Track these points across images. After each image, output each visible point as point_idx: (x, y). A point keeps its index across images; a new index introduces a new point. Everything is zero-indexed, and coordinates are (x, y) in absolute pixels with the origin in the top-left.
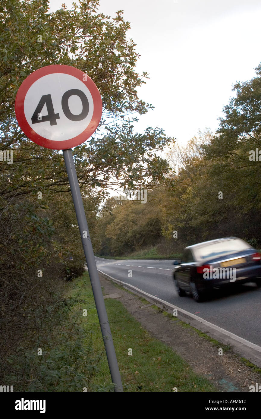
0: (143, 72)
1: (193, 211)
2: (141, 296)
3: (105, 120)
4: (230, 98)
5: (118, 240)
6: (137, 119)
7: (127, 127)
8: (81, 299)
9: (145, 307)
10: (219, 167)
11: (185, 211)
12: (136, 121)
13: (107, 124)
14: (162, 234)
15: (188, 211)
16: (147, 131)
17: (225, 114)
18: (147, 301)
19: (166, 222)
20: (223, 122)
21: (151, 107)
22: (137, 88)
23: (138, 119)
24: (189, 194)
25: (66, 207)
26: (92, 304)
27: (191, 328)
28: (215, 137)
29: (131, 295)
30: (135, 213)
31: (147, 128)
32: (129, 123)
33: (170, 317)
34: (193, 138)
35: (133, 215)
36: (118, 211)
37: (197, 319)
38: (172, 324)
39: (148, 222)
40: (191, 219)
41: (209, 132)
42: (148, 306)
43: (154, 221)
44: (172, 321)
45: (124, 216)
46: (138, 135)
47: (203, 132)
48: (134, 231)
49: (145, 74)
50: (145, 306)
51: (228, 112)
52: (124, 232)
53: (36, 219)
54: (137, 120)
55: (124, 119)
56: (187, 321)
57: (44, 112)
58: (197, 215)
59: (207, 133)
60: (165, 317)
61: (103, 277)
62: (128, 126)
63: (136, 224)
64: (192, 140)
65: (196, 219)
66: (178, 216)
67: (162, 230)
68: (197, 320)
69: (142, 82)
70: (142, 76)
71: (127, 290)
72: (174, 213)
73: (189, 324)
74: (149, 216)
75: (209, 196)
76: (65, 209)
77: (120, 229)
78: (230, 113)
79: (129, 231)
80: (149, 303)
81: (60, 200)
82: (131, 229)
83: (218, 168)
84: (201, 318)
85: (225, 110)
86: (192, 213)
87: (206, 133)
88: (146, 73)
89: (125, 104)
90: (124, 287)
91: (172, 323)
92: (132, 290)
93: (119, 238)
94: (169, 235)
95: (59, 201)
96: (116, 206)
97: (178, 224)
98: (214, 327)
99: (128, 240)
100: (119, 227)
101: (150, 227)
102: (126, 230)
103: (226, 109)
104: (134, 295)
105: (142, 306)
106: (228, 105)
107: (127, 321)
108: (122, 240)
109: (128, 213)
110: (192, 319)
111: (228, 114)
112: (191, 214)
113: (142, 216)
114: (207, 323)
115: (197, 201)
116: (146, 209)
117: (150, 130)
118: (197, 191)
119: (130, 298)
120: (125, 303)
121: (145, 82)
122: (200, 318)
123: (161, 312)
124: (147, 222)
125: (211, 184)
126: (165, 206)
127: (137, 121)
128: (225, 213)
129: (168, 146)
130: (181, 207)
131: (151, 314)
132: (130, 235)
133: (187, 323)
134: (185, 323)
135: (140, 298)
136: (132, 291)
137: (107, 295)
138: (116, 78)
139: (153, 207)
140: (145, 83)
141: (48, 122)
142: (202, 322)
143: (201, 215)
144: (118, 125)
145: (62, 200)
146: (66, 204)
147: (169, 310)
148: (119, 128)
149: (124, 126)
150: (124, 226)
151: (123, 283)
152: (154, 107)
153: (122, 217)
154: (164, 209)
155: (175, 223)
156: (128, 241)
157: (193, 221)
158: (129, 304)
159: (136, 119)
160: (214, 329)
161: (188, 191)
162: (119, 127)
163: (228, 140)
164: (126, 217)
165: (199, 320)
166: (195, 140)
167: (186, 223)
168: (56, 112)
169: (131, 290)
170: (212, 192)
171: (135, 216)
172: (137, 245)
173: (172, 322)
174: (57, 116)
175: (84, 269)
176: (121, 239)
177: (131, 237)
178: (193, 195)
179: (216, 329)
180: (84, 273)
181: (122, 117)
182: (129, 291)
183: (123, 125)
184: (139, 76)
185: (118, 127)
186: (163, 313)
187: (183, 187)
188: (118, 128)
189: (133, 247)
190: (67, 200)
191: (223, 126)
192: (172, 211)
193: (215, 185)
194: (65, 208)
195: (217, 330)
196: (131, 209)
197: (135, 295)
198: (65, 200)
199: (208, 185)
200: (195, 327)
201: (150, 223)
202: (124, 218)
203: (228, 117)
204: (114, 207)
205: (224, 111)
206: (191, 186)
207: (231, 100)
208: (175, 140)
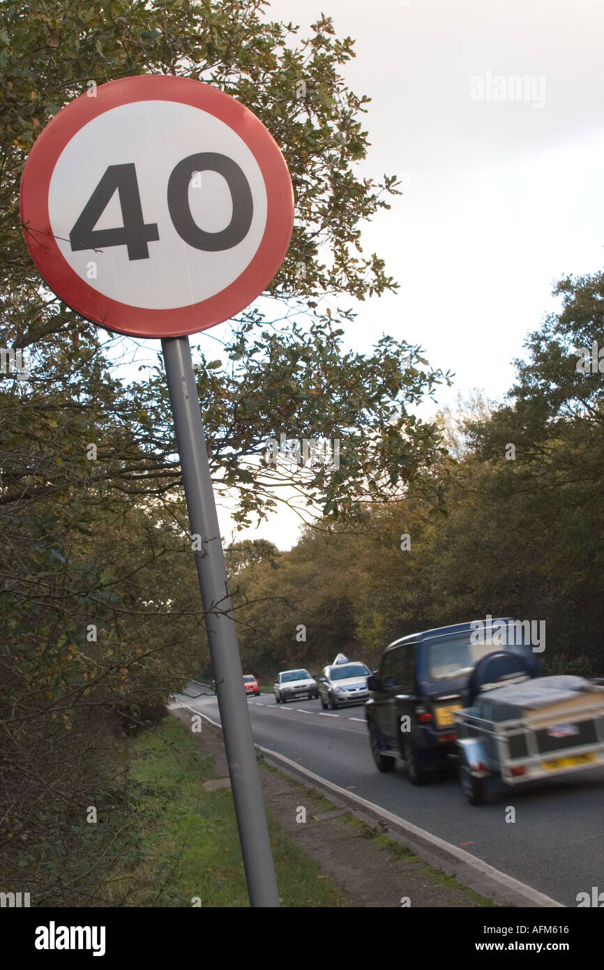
0: (385, 177)
1: (435, 584)
2: (310, 786)
3: (264, 316)
4: (545, 315)
5: (249, 645)
6: (351, 313)
7: (322, 333)
8: (161, 788)
9: (326, 818)
10: (511, 479)
11: (415, 582)
12: (348, 318)
13: (270, 323)
14: (356, 635)
15: (424, 582)
16: (379, 346)
17: (530, 352)
18: (328, 801)
19: (368, 607)
20: (525, 372)
21: (391, 284)
22: (362, 224)
23: (355, 315)
24: (428, 543)
25: (131, 556)
26: (188, 800)
27: (460, 889)
28: (504, 407)
29: (286, 784)
30: (292, 582)
31: (382, 338)
32: (329, 323)
33: (395, 850)
34: (442, 411)
35: (289, 587)
36: (252, 575)
37: (468, 861)
38: (405, 873)
39: (322, 606)
40: (430, 602)
41: (480, 398)
42: (332, 814)
43: (338, 603)
44: (404, 864)
45: (265, 588)
46: (355, 355)
47: (466, 397)
48: (287, 624)
49: (390, 182)
50: (325, 816)
51: (537, 348)
52: (263, 626)
53: (63, 560)
54: (352, 316)
55: (315, 312)
56: (448, 869)
57: (112, 217)
58: (445, 593)
59: (476, 400)
60: (382, 850)
61: (213, 732)
62: (327, 332)
63: (294, 609)
64: (439, 415)
65: (443, 603)
66: (399, 594)
67: (358, 626)
68: (469, 865)
69: (379, 203)
70: (381, 186)
71: (275, 770)
72: (390, 587)
73: (454, 876)
74: (324, 591)
75: (476, 550)
76: (131, 560)
77: (254, 618)
78: (541, 351)
79: (275, 623)
80: (334, 808)
81: (118, 539)
82: (282, 620)
83: (509, 481)
84: (481, 861)
85: (531, 343)
86: (434, 588)
87: (474, 401)
88: (394, 178)
89: (320, 273)
90: (266, 760)
91: (403, 871)
92: (287, 768)
93: (250, 640)
94: (374, 639)
95: (117, 541)
96: (248, 564)
97: (396, 612)
98: (520, 888)
99: (273, 645)
100: (253, 614)
101: (326, 616)
102: (268, 622)
103: (534, 339)
104: (292, 784)
105: (317, 813)
106: (539, 330)
107: (283, 855)
108: (257, 644)
109: (276, 581)
110: (455, 860)
111: (539, 352)
112: (430, 590)
113: (307, 590)
114: (498, 874)
115: (446, 559)
116: (318, 574)
117: (388, 343)
118: (447, 536)
119: (282, 791)
120: (270, 802)
121: (387, 203)
122: (477, 860)
123: (369, 834)
124: (319, 605)
125: (482, 520)
126: (369, 569)
127: (351, 319)
128: (512, 592)
129: (431, 395)
130: (408, 571)
131: (343, 840)
132: (276, 634)
133: (448, 874)
134: (440, 872)
135: (310, 793)
136: (288, 773)
137: (223, 778)
138: (304, 190)
139: (335, 570)
140: (388, 207)
141: (123, 249)
142: (484, 871)
143: (455, 594)
144: (297, 328)
145: (123, 539)
146: (133, 548)
147: (390, 830)
148: (302, 338)
149: (315, 330)
150: (265, 612)
151: (262, 749)
152: (399, 286)
153: (261, 589)
154: (365, 575)
155: (389, 610)
156: (273, 647)
157: (435, 606)
158: (282, 807)
159: (348, 315)
160: (520, 895)
161: (426, 535)
162: (301, 333)
163: (535, 414)
164: (270, 590)
165: (474, 866)
166: (446, 416)
167: (418, 612)
168: (147, 220)
169: (284, 769)
170: (483, 539)
171: (292, 590)
172: (292, 658)
173: (404, 868)
174: (152, 232)
175: (166, 709)
176: (255, 642)
177: (280, 638)
178: (437, 545)
179: (527, 896)
180: (164, 719)
181: (312, 305)
182: (280, 772)
183: (312, 328)
184: (373, 186)
185: (296, 334)
186: (375, 840)
187: (414, 524)
188: (299, 337)
189: (283, 662)
190: (135, 539)
191: (524, 381)
192: (384, 581)
193: (493, 524)
194: (129, 558)
195: (531, 898)
196: (284, 573)
197: (296, 783)
198: (131, 540)
199: (474, 524)
200: (470, 886)
201: (327, 608)
202: (266, 593)
203: (537, 360)
204: (243, 565)
205: (527, 344)
206: (432, 523)
207: (546, 319)
208: (451, 379)
